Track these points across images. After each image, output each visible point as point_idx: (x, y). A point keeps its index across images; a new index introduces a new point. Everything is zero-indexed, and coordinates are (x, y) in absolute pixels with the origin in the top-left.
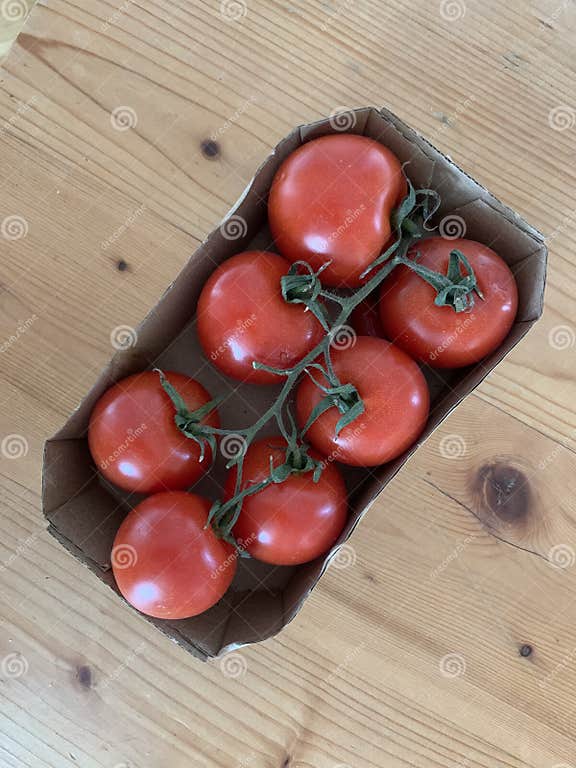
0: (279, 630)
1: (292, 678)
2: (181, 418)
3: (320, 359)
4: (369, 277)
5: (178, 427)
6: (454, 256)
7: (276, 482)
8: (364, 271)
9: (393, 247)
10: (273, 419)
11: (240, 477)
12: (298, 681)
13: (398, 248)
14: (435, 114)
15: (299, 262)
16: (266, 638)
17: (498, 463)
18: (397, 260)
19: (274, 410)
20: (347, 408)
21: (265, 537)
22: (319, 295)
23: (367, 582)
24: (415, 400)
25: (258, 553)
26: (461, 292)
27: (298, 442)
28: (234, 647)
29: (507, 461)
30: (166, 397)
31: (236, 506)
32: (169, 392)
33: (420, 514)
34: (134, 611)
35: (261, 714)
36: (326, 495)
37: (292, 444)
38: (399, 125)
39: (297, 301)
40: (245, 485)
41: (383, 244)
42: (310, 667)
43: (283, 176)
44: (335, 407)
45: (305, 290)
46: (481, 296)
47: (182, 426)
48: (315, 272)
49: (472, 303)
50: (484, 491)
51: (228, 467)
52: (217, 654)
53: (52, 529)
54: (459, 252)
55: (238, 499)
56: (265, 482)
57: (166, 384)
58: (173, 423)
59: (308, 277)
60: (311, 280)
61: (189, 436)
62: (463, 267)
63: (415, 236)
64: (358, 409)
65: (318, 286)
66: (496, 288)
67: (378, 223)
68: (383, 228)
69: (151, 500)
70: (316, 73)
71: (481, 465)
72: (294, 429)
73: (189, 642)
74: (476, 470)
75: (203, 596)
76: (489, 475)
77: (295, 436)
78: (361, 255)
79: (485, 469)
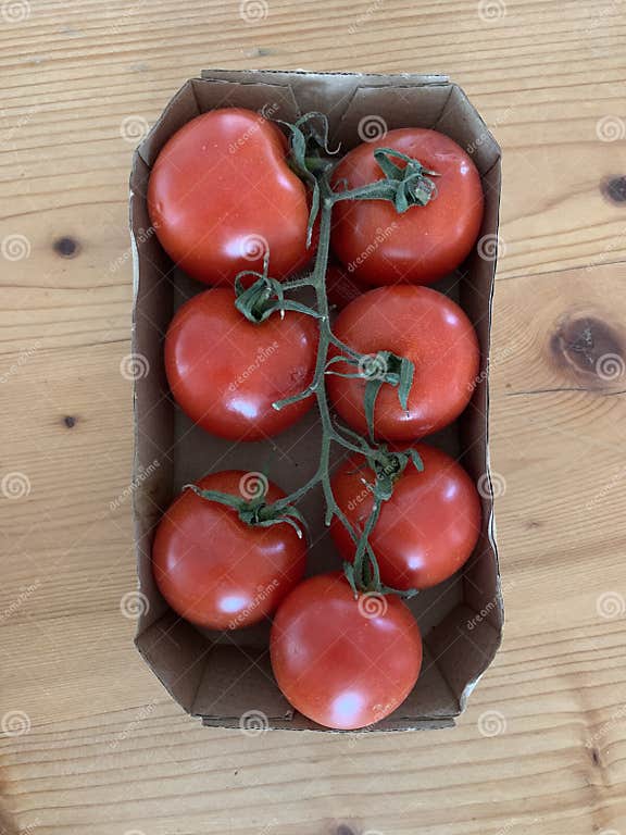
0: (499, 637)
1: (538, 675)
2: (246, 514)
3: (333, 351)
4: (315, 240)
5: (251, 523)
6: (380, 156)
7: (386, 499)
8: (307, 237)
9: (316, 193)
10: (334, 444)
11: (347, 524)
12: (544, 673)
13: (321, 192)
14: (249, 55)
15: (240, 276)
16: (492, 656)
17: (562, 325)
18: (329, 203)
19: (329, 436)
20: (397, 375)
21: (415, 562)
22: (284, 292)
23: (534, 530)
24: (452, 319)
25: (421, 582)
26: (415, 182)
27: (373, 447)
28: (470, 688)
29: (568, 318)
30: (216, 506)
31: (367, 554)
32: (214, 498)
33: (529, 429)
34: (351, 734)
35: (537, 732)
36: (440, 476)
37: (370, 454)
38: (230, 77)
39: (267, 314)
40: (359, 529)
41: (304, 198)
42: (545, 652)
43: (158, 207)
44: (385, 383)
45: (267, 296)
46: (434, 174)
47: (253, 520)
48: (262, 273)
49: (433, 186)
50: (570, 361)
51: (329, 524)
52: (459, 709)
53: (209, 721)
54: (380, 149)
55: (363, 546)
56: (375, 508)
57: (205, 493)
58: (242, 525)
59: (259, 283)
60: (265, 283)
61: (268, 523)
62: (395, 160)
63: (326, 169)
64: (408, 369)
65: (277, 284)
66: (442, 157)
67: (285, 181)
68: (292, 182)
69: (281, 615)
70: (108, 100)
71: (549, 338)
72: (360, 439)
73: (425, 719)
74: (547, 349)
75: (406, 664)
76: (562, 343)
77: (366, 445)
78: (291, 225)
79: (555, 341)
